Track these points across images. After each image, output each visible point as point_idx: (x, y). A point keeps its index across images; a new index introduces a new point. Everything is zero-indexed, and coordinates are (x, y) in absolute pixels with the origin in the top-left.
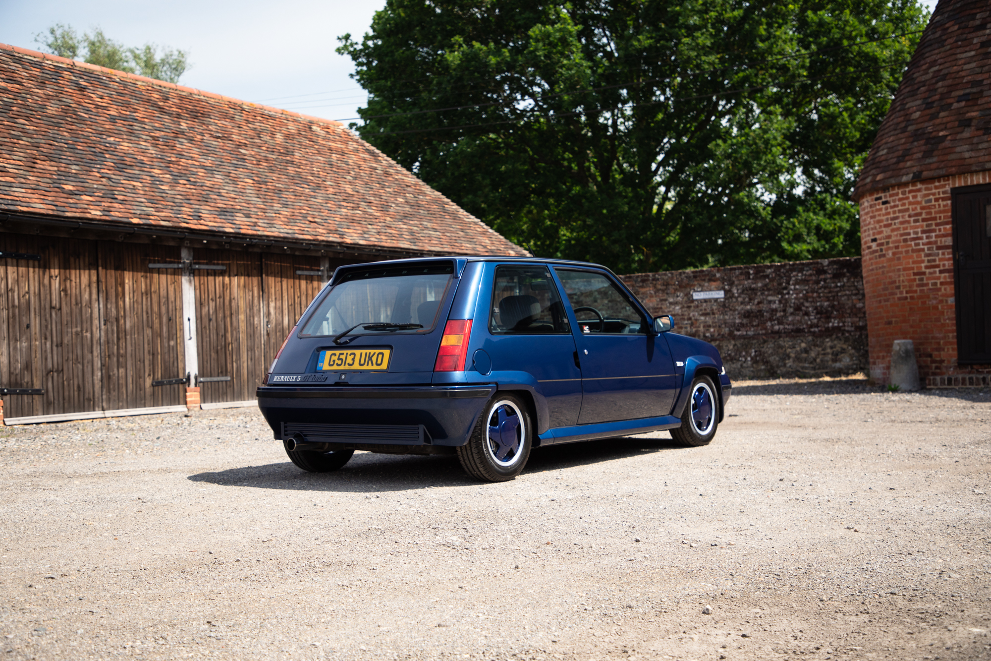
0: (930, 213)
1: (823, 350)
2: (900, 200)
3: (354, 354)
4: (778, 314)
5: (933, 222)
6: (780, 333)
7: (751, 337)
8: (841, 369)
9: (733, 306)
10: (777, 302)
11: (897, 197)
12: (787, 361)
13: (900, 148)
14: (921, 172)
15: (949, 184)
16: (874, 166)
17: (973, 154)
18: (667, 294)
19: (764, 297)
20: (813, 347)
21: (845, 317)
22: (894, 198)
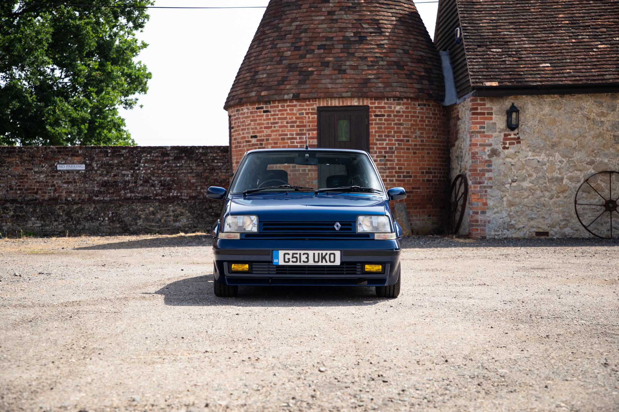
0: (303, 122)
1: (167, 213)
2: (279, 111)
4: (130, 185)
5: (305, 128)
6: (132, 199)
7: (108, 202)
8: (180, 227)
9: (92, 177)
10: (130, 175)
11: (277, 109)
12: (138, 221)
13: (279, 75)
14: (299, 94)
15: (316, 104)
16: (257, 85)
17: (334, 86)
18: (33, 164)
19: (119, 171)
20: (159, 211)
21: (182, 189)
22: (274, 109)
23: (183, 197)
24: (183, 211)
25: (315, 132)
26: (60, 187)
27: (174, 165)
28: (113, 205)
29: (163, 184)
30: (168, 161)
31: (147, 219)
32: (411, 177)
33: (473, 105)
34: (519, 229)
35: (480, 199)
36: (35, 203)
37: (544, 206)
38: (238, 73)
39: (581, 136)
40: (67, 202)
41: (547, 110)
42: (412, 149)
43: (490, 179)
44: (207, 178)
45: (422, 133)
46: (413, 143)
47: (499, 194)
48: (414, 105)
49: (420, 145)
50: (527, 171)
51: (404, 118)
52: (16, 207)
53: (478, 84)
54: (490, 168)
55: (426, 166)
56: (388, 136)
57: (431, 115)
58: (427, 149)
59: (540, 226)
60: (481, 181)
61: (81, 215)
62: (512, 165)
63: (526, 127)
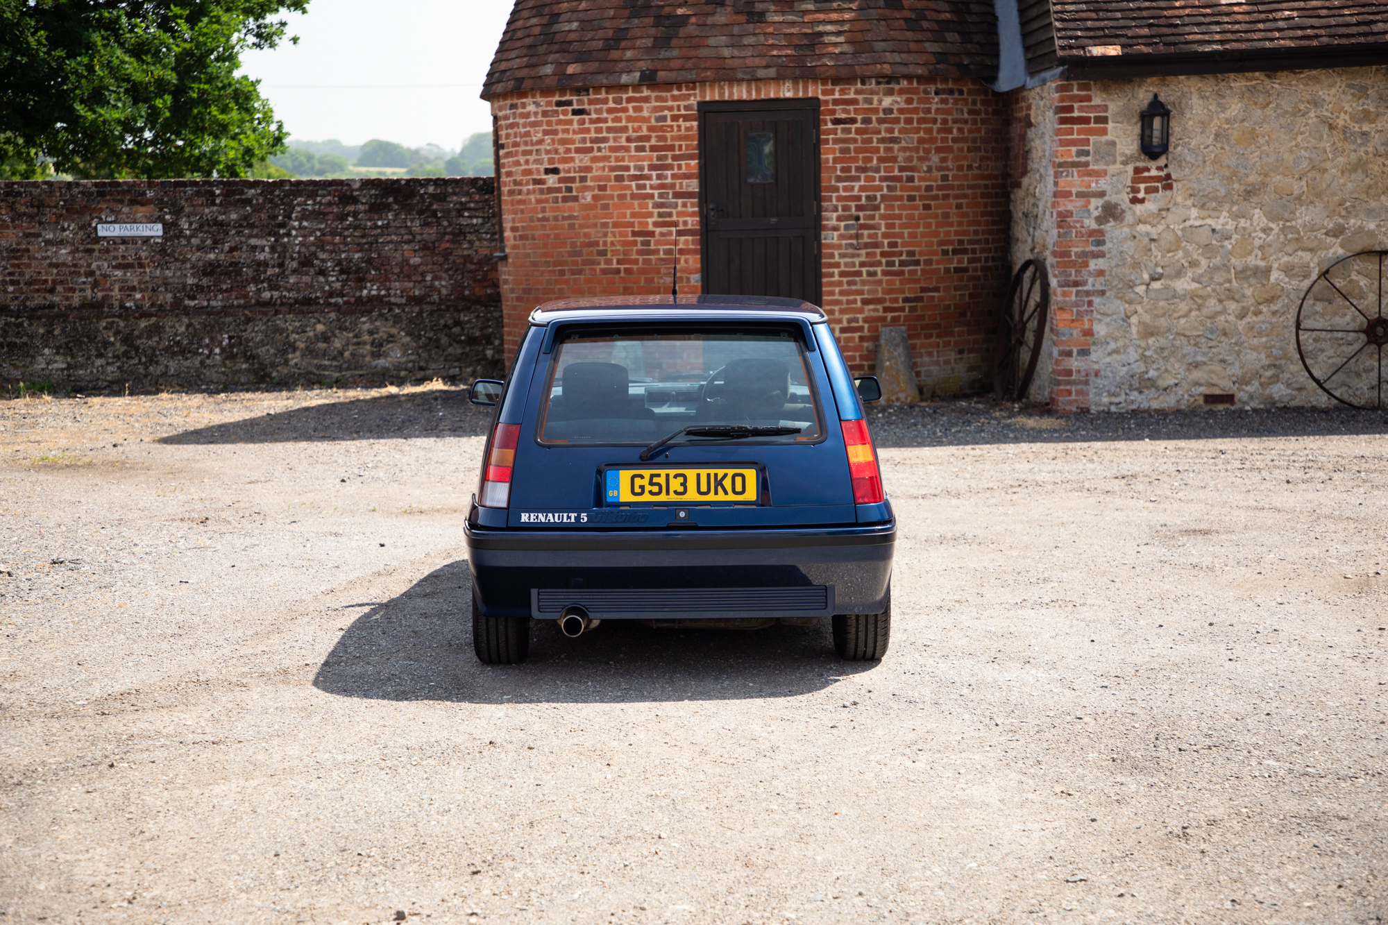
0: (664, 139)
1: (355, 336)
2: (610, 111)
3: (684, 477)
4: (270, 272)
5: (669, 153)
6: (275, 304)
7: (219, 313)
8: (387, 369)
9: (180, 254)
10: (267, 249)
11: (605, 107)
12: (290, 356)
13: (607, 24)
14: (654, 72)
15: (695, 95)
16: (556, 47)
17: (736, 53)
18: (40, 223)
19: (243, 239)
20: (337, 331)
21: (390, 281)
22: (598, 106)
23: (393, 300)
24: (394, 331)
25: (694, 163)
26: (105, 276)
28: (231, 319)
29: (345, 269)
30: (355, 214)
31: (310, 352)
32: (917, 263)
33: (1062, 99)
34: (1165, 390)
35: (1077, 320)
36: (49, 314)
37: (1225, 334)
38: (513, 14)
39: (1313, 168)
40: (125, 313)
41: (1235, 108)
42: (922, 197)
43: (1101, 273)
44: (446, 254)
45: (943, 160)
46: (923, 184)
47: (1122, 309)
48: (926, 92)
49: (939, 188)
50: (1187, 254)
51: (902, 125)
52: (6, 324)
53: (1075, 52)
54: (1100, 248)
55: (953, 237)
56: (864, 170)
57: (966, 116)
58: (956, 197)
59: (1215, 380)
60: (1078, 279)
61: (157, 342)
62: (1152, 240)
63: (1186, 151)
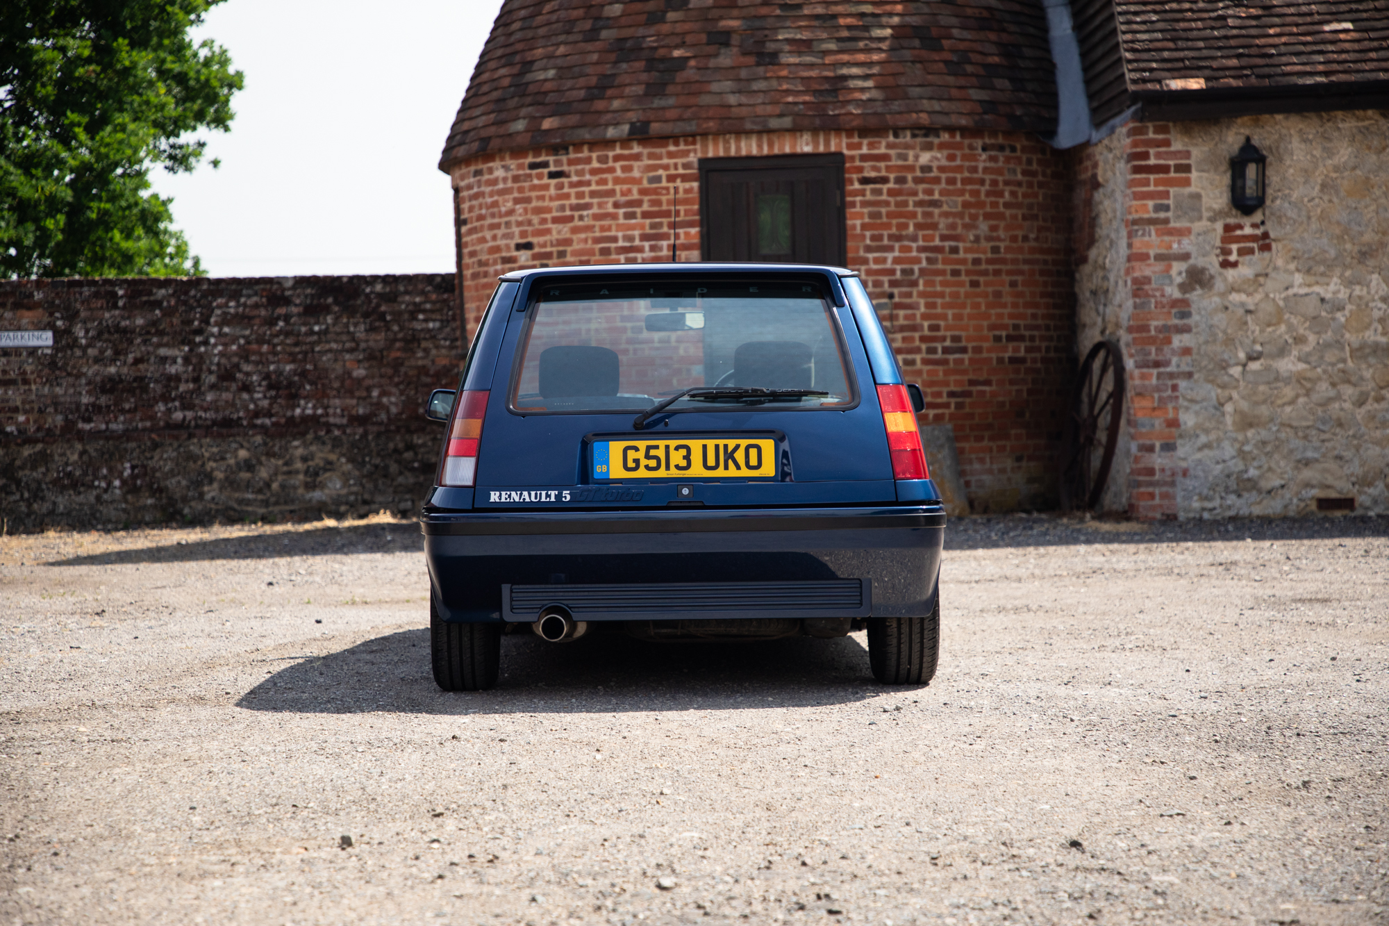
0: (659, 203)
1: (286, 464)
2: (594, 172)
4: (183, 387)
5: (665, 221)
6: (188, 427)
7: (120, 437)
8: (324, 503)
10: (179, 360)
11: (587, 167)
12: (206, 489)
13: (589, 70)
14: (646, 124)
15: (695, 151)
16: (529, 100)
17: (744, 100)
19: (151, 349)
20: (263, 459)
21: (328, 397)
22: (579, 167)
23: (332, 420)
24: (333, 457)
25: (694, 231)
27: (303, 329)
28: (132, 445)
29: (274, 384)
30: (287, 318)
31: (230, 483)
32: (964, 350)
33: (1135, 144)
34: (1269, 492)
35: (1159, 408)
37: (1340, 425)
38: (478, 67)
40: (5, 439)
41: (1344, 153)
42: (968, 273)
43: (1186, 351)
44: (397, 364)
45: (993, 228)
46: (970, 256)
47: (1213, 394)
48: (971, 147)
49: (989, 261)
50: (1291, 328)
51: (943, 185)
53: (1150, 86)
54: (1185, 321)
55: (1006, 321)
56: (898, 238)
57: (1020, 177)
58: (1009, 273)
59: (1330, 480)
60: (1160, 358)
61: (44, 474)
62: (1248, 312)
63: (1286, 205)
